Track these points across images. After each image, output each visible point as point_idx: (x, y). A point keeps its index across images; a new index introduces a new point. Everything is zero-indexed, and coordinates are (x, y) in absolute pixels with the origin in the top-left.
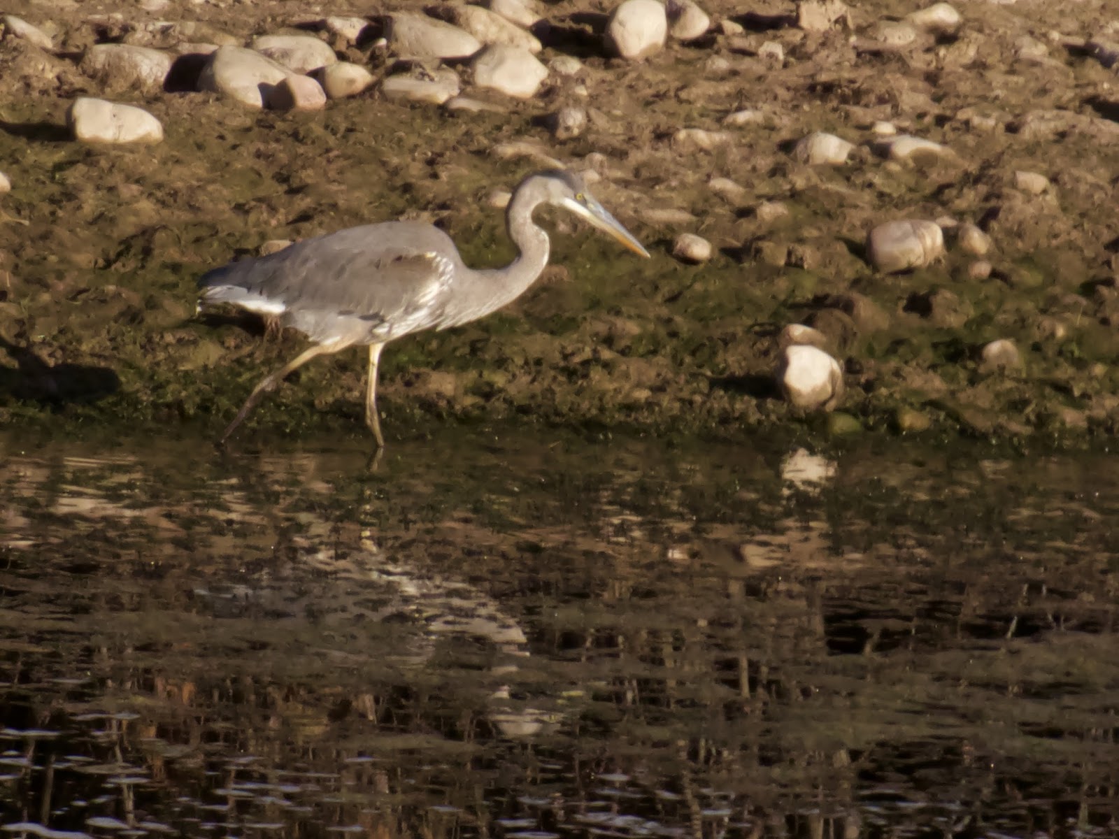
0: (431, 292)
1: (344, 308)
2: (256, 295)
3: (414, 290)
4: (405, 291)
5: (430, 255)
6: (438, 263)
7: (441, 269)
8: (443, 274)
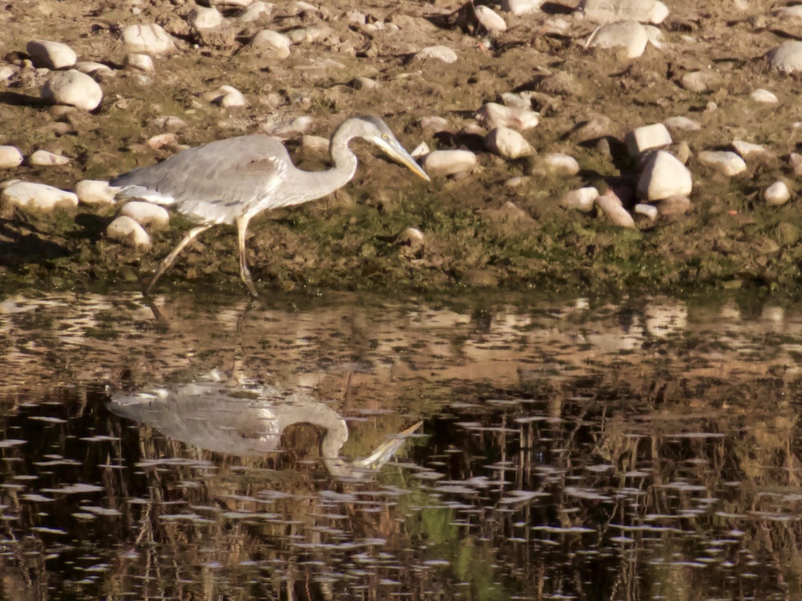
0: (274, 183)
1: (216, 198)
2: (153, 191)
3: (263, 183)
4: (257, 184)
5: (271, 159)
6: (277, 164)
7: (279, 168)
8: (281, 171)
